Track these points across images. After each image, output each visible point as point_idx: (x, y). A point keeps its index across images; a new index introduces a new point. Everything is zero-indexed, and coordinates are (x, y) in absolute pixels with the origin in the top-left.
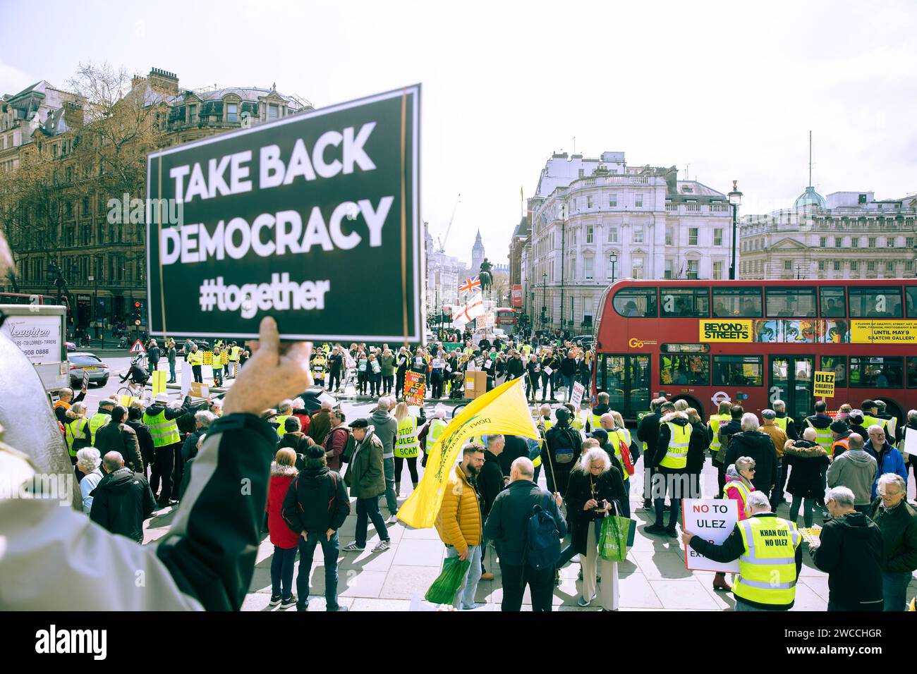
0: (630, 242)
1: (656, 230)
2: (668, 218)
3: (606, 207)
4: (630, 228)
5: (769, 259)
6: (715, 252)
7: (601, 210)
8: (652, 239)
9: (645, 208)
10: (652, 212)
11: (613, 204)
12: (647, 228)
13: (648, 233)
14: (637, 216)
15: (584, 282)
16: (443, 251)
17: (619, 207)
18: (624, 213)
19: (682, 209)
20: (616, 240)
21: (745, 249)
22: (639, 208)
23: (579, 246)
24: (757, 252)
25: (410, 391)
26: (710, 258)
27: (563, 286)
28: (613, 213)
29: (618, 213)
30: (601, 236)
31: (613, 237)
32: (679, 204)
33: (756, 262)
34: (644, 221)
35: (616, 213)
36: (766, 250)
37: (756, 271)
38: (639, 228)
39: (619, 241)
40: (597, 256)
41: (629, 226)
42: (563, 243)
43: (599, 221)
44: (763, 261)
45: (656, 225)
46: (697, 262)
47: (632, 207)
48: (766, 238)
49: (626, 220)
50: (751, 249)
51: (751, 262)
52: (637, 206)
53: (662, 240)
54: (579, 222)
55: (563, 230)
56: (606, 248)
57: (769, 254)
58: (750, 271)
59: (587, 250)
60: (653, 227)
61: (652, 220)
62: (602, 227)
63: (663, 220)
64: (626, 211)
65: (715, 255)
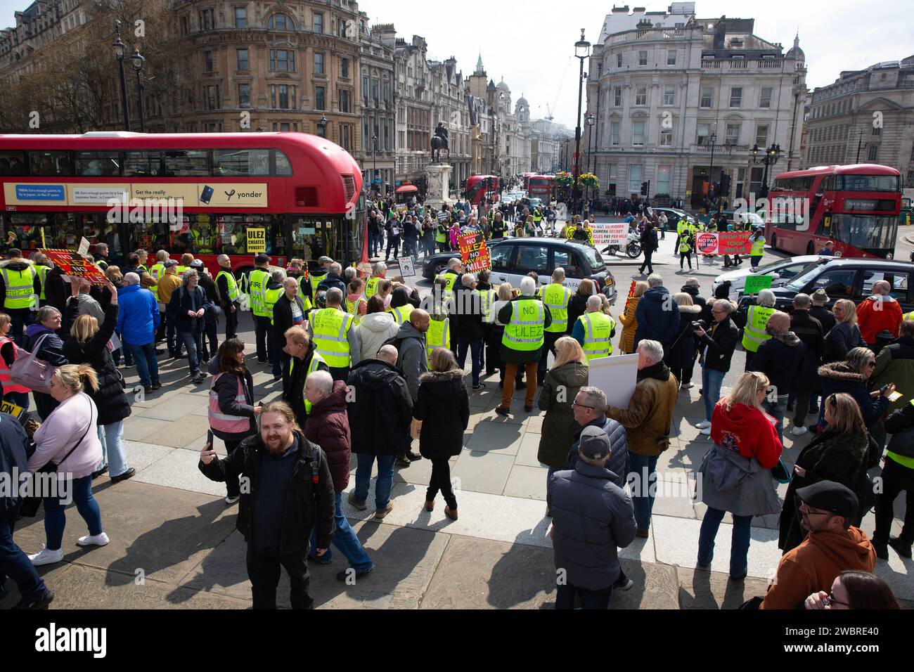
0: (659, 105)
1: (689, 91)
2: (703, 77)
3: (635, 66)
4: (660, 89)
5: (854, 123)
6: (760, 115)
7: (658, 68)
8: (683, 100)
9: (679, 65)
10: (685, 71)
11: (643, 62)
12: (679, 90)
13: (680, 94)
14: (668, 75)
15: (610, 149)
17: (649, 66)
18: (653, 73)
19: (726, 66)
20: (644, 103)
21: (833, 112)
22: (671, 66)
23: (607, 109)
24: (843, 116)
26: (753, 122)
27: (596, 152)
28: (640, 73)
29: (647, 73)
30: (629, 99)
31: (641, 100)
32: (722, 61)
33: (842, 126)
34: (676, 80)
35: (644, 73)
36: (852, 113)
37: (840, 137)
38: (669, 89)
39: (648, 104)
40: (623, 119)
41: (658, 87)
42: (598, 107)
43: (627, 81)
44: (848, 126)
45: (689, 85)
46: (738, 127)
47: (664, 65)
48: (854, 98)
49: (656, 80)
50: (838, 111)
51: (836, 127)
52: (669, 63)
53: (694, 101)
54: (608, 83)
55: (598, 92)
56: (633, 111)
57: (855, 117)
58: (835, 138)
59: (614, 114)
60: (685, 88)
61: (685, 80)
62: (630, 88)
63: (697, 79)
64: (656, 70)
65: (760, 119)
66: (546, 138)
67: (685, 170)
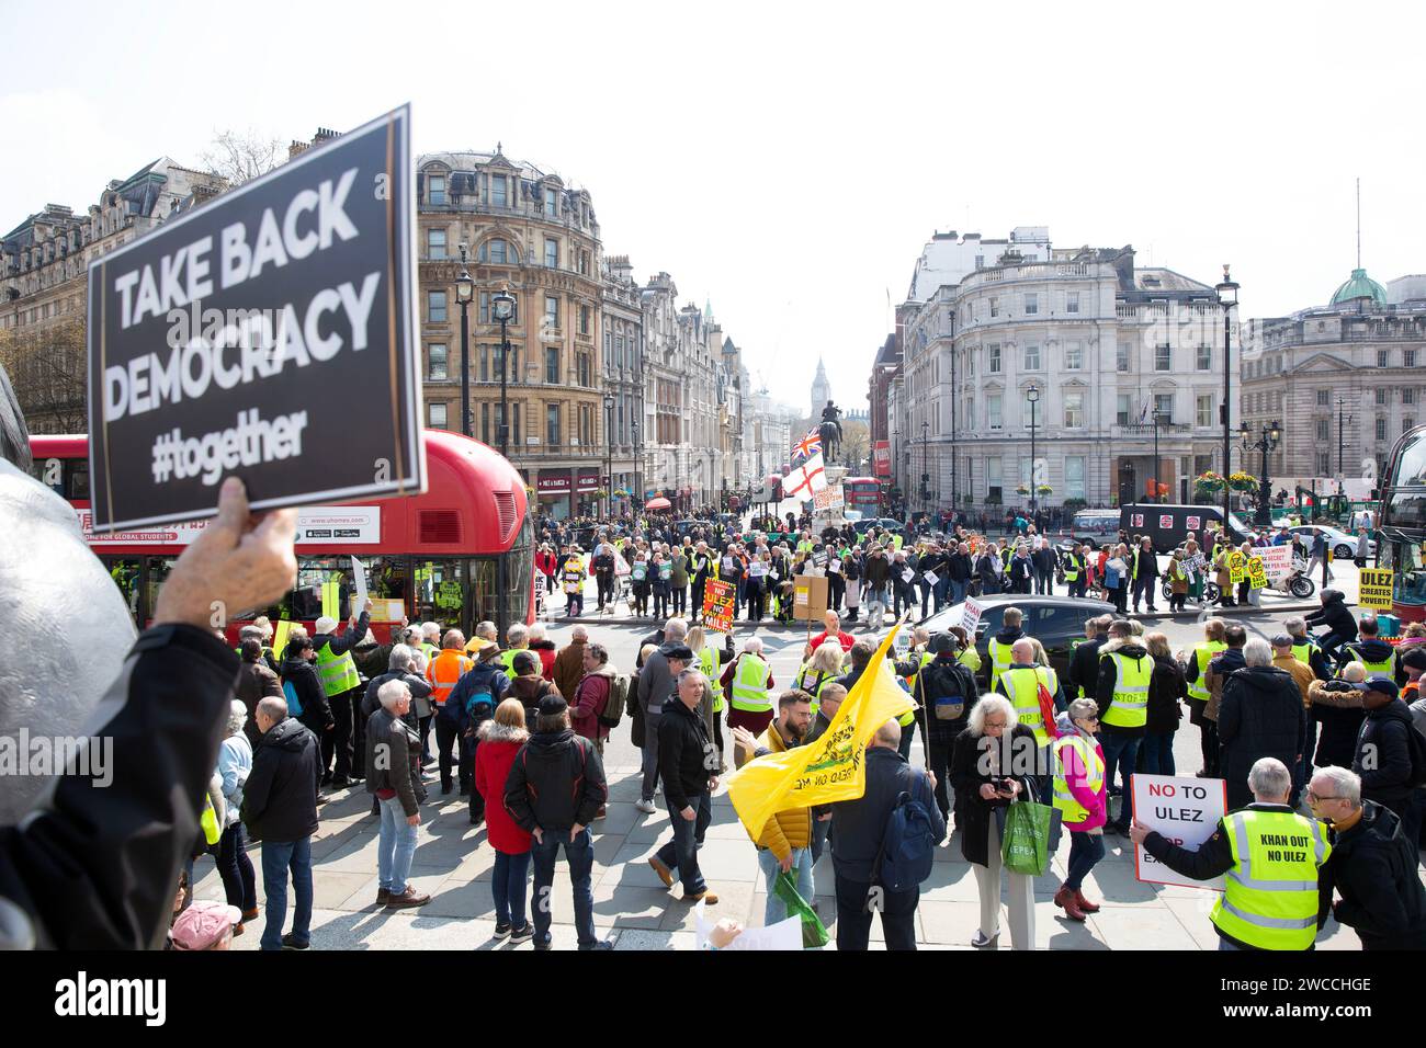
0: (1061, 369)
1: (1102, 349)
2: (1121, 328)
3: (1021, 315)
4: (1060, 347)
5: (1290, 389)
6: (1199, 380)
7: (1012, 319)
8: (1095, 362)
9: (1083, 313)
10: (1094, 320)
11: (1031, 309)
12: (1088, 347)
13: (1089, 353)
14: (1070, 327)
15: (987, 434)
16: (765, 392)
17: (1041, 314)
18: (1049, 324)
19: (1147, 314)
20: (1037, 367)
21: (1250, 374)
22: (1073, 315)
23: (978, 375)
24: (1272, 379)
25: (711, 610)
26: (1191, 390)
27: (954, 441)
28: (1030, 324)
29: (1039, 324)
30: (1013, 361)
31: (1033, 360)
32: (1139, 306)
33: (1269, 394)
34: (1082, 334)
35: (1035, 324)
36: (1285, 375)
37: (1269, 409)
38: (1074, 346)
39: (1042, 369)
40: (1007, 391)
41: (1057, 344)
42: (953, 373)
43: (1010, 336)
44: (1280, 393)
45: (1102, 340)
46: (1170, 398)
47: (1062, 314)
48: (1285, 356)
49: (1053, 334)
50: (1259, 373)
51: (1259, 395)
52: (1069, 310)
53: (1111, 362)
54: (978, 339)
55: (953, 352)
56: (1021, 380)
57: (1290, 381)
58: (1259, 410)
59: (992, 383)
60: (1096, 345)
61: (1094, 332)
62: (1015, 346)
63: (1113, 332)
64: (1053, 320)
65: (1199, 386)
66: (772, 421)
67: (1106, 463)
